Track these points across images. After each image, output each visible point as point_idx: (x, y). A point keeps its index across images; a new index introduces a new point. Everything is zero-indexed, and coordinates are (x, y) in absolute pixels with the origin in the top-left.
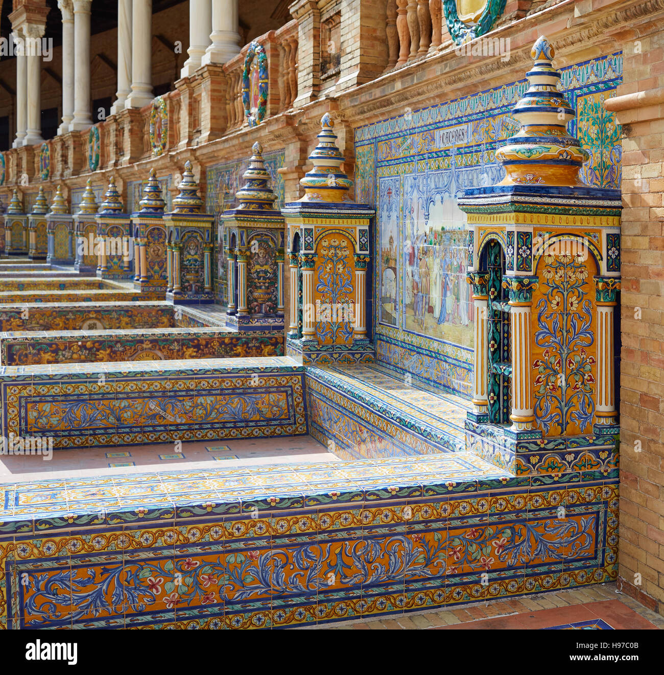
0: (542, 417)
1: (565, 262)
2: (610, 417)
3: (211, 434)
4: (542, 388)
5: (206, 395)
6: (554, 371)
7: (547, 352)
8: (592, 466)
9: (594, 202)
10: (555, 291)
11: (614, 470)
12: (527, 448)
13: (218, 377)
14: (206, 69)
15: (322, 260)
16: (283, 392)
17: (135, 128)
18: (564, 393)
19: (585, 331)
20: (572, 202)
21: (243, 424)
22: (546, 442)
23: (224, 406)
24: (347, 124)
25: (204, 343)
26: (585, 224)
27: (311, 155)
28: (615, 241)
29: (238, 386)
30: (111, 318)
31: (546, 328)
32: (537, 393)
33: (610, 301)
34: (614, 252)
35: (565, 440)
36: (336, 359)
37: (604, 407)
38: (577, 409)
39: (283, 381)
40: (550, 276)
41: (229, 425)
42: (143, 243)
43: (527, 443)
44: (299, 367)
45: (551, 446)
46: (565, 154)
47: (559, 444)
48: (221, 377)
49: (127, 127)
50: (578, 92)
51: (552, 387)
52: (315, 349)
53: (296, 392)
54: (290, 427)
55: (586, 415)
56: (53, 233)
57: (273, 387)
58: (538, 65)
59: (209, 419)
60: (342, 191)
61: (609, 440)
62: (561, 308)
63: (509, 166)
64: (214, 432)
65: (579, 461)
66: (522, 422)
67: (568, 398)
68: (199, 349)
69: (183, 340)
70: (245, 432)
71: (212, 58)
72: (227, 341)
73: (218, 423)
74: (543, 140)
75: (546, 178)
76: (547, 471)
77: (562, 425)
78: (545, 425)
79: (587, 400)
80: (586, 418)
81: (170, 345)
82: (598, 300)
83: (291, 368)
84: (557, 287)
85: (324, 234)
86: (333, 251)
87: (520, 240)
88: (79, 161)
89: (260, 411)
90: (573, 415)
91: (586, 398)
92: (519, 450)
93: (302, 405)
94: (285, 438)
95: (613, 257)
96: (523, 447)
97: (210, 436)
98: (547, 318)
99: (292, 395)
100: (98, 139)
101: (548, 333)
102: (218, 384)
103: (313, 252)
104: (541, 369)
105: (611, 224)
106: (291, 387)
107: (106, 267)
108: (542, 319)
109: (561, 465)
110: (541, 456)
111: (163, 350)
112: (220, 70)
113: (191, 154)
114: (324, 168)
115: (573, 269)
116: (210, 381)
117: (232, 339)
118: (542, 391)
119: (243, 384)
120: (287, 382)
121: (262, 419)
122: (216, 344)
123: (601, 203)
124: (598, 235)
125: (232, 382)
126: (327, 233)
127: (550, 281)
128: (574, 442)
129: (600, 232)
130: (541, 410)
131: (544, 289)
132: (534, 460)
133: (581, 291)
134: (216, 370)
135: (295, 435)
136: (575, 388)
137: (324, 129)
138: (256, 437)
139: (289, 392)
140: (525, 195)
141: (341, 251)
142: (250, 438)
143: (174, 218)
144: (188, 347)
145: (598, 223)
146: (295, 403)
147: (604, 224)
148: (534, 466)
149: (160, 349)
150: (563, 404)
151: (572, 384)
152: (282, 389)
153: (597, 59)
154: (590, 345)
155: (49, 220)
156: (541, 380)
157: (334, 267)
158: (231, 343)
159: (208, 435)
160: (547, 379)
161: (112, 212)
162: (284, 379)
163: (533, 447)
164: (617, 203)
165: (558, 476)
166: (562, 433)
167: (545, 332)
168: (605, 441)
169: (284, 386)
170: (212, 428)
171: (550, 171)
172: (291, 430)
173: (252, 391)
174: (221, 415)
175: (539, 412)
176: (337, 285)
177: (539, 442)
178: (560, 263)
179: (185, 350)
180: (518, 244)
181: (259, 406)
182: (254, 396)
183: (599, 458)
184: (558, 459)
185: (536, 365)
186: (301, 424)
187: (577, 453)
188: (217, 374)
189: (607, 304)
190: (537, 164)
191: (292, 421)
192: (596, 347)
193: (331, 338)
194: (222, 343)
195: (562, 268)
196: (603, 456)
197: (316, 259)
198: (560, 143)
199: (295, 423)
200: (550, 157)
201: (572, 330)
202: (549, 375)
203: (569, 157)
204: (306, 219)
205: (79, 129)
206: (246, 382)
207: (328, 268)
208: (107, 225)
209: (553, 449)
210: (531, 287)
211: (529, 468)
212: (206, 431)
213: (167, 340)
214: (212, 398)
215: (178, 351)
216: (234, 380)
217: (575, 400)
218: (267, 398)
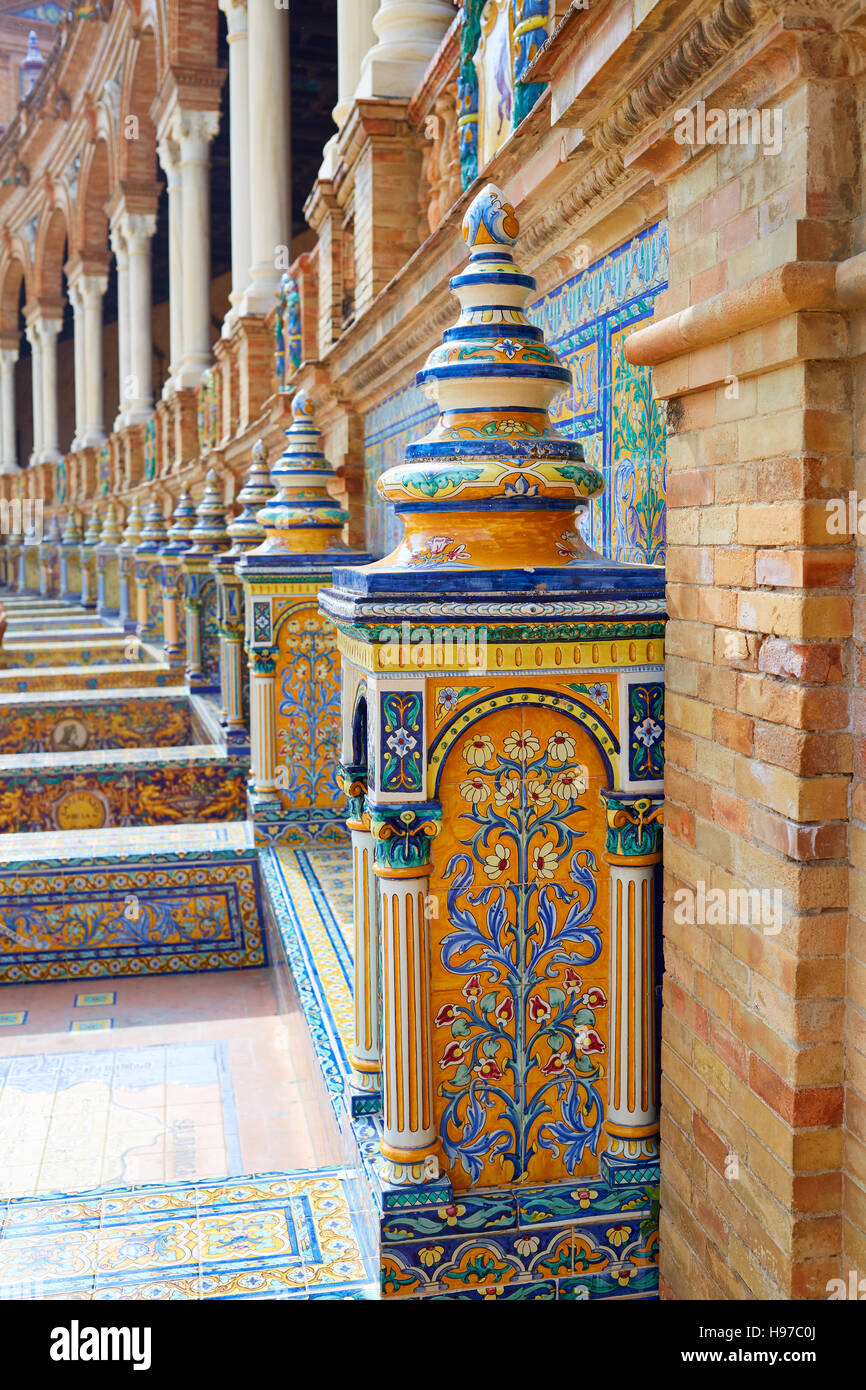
0: (461, 1142)
1: (522, 757)
2: (641, 1139)
3: (96, 968)
4: (462, 1071)
5: (84, 902)
6: (495, 1029)
7: (474, 984)
8: (587, 1264)
9: (588, 608)
10: (496, 832)
11: (648, 1272)
12: (409, 1229)
13: (104, 871)
14: (240, 325)
15: (290, 658)
16: (219, 893)
17: (188, 418)
18: (521, 1081)
19: (577, 929)
20: (526, 609)
21: (151, 950)
22: (462, 1210)
23: (116, 920)
24: (350, 407)
25: (171, 776)
26: (568, 662)
27: (275, 469)
28: (653, 701)
29: (139, 884)
30: (97, 718)
31: (471, 926)
32: (448, 1087)
33: (642, 854)
34: (649, 731)
35: (513, 1205)
36: (313, 834)
37: (625, 1116)
38: (555, 1115)
39: (220, 874)
40: (479, 796)
41: (126, 952)
42: (172, 594)
43: (409, 1216)
44: (248, 850)
45: (475, 1221)
46: (519, 485)
47: (498, 1216)
48: (110, 871)
49: (178, 417)
50: (613, 321)
51: (487, 1069)
52: (276, 818)
53: (243, 893)
54: (234, 955)
55: (581, 1130)
56: (103, 573)
57: (201, 886)
58: (478, 258)
59: (92, 942)
60: (326, 531)
61: (634, 1198)
62: (512, 872)
63: (407, 516)
64: (102, 964)
65: (553, 1253)
66: (402, 1164)
67: (531, 1093)
68: (164, 786)
69: (137, 772)
70: (157, 963)
71: (250, 306)
72: (208, 772)
73: (106, 949)
74: (470, 450)
75: (477, 548)
76: (466, 1280)
77: (518, 1160)
78: (471, 1160)
79: (582, 1095)
80: (582, 1139)
81: (116, 782)
82: (612, 851)
83: (233, 852)
84: (501, 823)
85: (290, 612)
86: (308, 641)
87: (389, 714)
88: (138, 469)
89: (179, 928)
90: (545, 1133)
91: (581, 1089)
92: (389, 1235)
93: (255, 915)
94: (226, 973)
95: (648, 742)
96: (400, 1227)
97: (95, 972)
98: (472, 901)
99: (236, 898)
100: (154, 437)
101: (477, 938)
102: (104, 882)
103: (269, 644)
104: (459, 1026)
105: (640, 658)
106: (233, 884)
107: (147, 625)
108: (460, 903)
109: (502, 1266)
110: (449, 1247)
111: (106, 790)
112: (260, 324)
113: (219, 460)
114: (296, 491)
115: (544, 775)
116: (91, 877)
117: (216, 769)
118: (461, 1078)
119: (148, 882)
120: (228, 877)
121: (184, 940)
122: (191, 777)
123: (608, 607)
124: (607, 687)
125: (128, 878)
126: (295, 609)
127: (481, 810)
128: (539, 1208)
129: (613, 679)
130: (459, 1124)
131: (465, 830)
132: (429, 1257)
133: (565, 828)
134: (99, 859)
135: (244, 968)
136: (552, 1067)
137: (297, 418)
138: (175, 973)
139: (231, 894)
140: (396, 600)
141: (323, 640)
142: (164, 974)
143: (189, 560)
144: (146, 784)
145: (604, 660)
146: (243, 913)
147: (622, 659)
148: (430, 1271)
149: (100, 789)
150: (519, 1108)
151: (543, 1058)
152: (218, 889)
153: (641, 235)
154: (593, 960)
155: (98, 554)
156: (458, 1052)
157: (312, 670)
158: (216, 776)
159: (92, 969)
160: (475, 1050)
161: (153, 544)
162: (220, 871)
163: (426, 1225)
164: (652, 606)
165: (494, 1292)
166: (516, 1176)
167: (468, 937)
168: (624, 1202)
169: (222, 884)
170: (98, 958)
171: (486, 530)
172: (234, 958)
173: (165, 893)
174: (113, 935)
175: (454, 1132)
176: (317, 701)
177: (442, 1213)
178: (507, 762)
179: (140, 788)
180: (384, 723)
181: (178, 919)
182: (168, 901)
183: (607, 1244)
184: (496, 1251)
185: (444, 1018)
186: (254, 949)
187: (545, 1236)
188: (102, 866)
189: (632, 861)
190: (454, 513)
191: (238, 943)
192: (606, 966)
193: (307, 795)
194: (200, 776)
195: (513, 774)
196: (617, 1238)
197: (275, 656)
198: (513, 454)
199: (243, 948)
200: (482, 494)
201: (541, 928)
202: (480, 1040)
203: (531, 492)
204: (257, 586)
205: (136, 421)
206: (154, 877)
207: (300, 671)
208: (146, 564)
209: (481, 1229)
210: (422, 830)
211: (417, 1277)
212: (87, 963)
213: (110, 774)
214: (95, 907)
215: (130, 790)
216: (132, 875)
217: (550, 1097)
218: (191, 904)
